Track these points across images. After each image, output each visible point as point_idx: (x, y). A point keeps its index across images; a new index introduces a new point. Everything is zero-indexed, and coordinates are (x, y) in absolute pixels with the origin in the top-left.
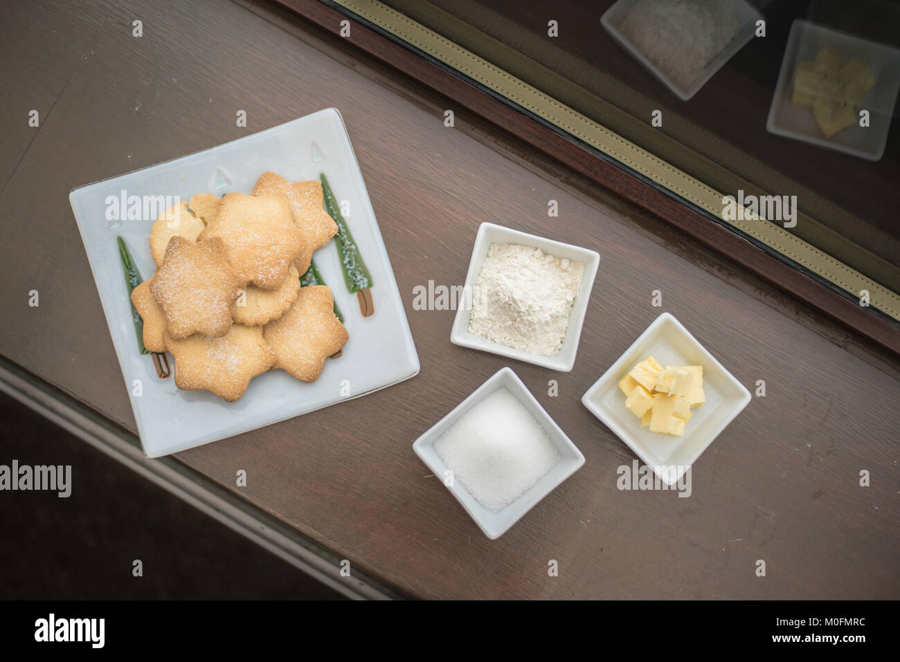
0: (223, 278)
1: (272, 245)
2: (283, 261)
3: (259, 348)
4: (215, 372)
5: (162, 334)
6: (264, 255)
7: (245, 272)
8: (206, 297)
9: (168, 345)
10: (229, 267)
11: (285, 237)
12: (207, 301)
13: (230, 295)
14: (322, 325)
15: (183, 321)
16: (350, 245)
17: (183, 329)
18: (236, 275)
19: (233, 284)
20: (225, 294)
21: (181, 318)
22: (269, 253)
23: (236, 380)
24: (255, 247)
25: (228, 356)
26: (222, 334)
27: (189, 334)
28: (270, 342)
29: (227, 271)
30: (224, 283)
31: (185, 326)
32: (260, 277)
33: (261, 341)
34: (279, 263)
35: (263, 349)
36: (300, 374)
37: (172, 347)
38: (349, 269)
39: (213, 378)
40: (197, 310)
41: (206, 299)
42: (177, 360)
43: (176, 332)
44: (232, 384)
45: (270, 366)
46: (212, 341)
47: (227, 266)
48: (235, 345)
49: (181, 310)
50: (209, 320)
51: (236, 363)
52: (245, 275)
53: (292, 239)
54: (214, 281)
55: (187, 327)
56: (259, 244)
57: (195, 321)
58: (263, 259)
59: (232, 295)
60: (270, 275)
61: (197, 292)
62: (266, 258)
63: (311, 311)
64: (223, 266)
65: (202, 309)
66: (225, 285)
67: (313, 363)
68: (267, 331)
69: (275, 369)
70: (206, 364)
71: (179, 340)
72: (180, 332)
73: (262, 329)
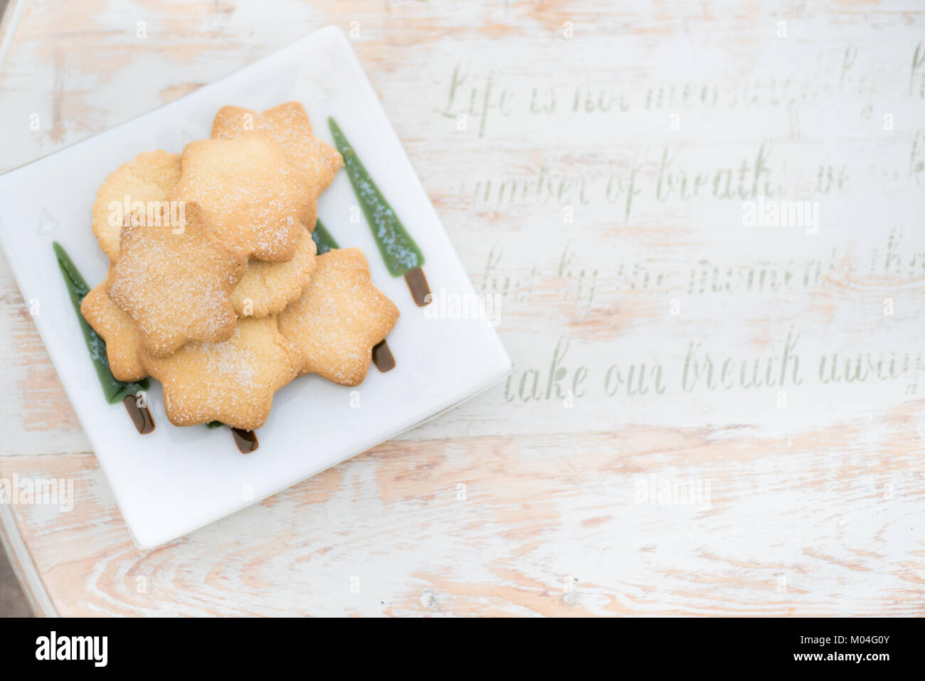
0: (212, 257)
1: (270, 199)
2: (290, 219)
3: (278, 348)
4: (223, 393)
5: (137, 353)
6: (261, 215)
7: (240, 243)
8: (193, 289)
9: (148, 367)
10: (218, 240)
11: (285, 187)
12: (195, 294)
13: (228, 280)
14: (360, 302)
15: (165, 331)
16: (384, 210)
17: (167, 341)
18: (230, 249)
19: (230, 263)
20: (219, 280)
21: (162, 326)
22: (268, 211)
23: (255, 400)
24: (247, 206)
25: (238, 367)
26: (224, 336)
27: (177, 346)
28: (290, 337)
29: (216, 246)
30: (216, 264)
31: (170, 336)
32: (263, 246)
33: (279, 338)
34: (285, 223)
35: (284, 348)
36: (340, 375)
37: (155, 368)
38: (387, 244)
39: (221, 402)
40: (183, 309)
41: (192, 292)
42: (166, 385)
43: (157, 346)
44: (249, 405)
45: (297, 370)
46: (211, 350)
47: (215, 239)
48: (245, 349)
49: (159, 315)
50: (204, 320)
51: (250, 375)
52: (241, 246)
53: (295, 187)
54: (201, 264)
55: (173, 337)
56: (251, 202)
57: (184, 326)
58: (262, 221)
59: (231, 278)
60: (276, 242)
61: (177, 284)
62: (266, 219)
63: (341, 284)
64: (209, 240)
65: (190, 306)
66: (217, 267)
67: (356, 356)
68: (283, 322)
69: (305, 373)
70: (209, 384)
71: (165, 357)
72: (164, 346)
73: (276, 321)
